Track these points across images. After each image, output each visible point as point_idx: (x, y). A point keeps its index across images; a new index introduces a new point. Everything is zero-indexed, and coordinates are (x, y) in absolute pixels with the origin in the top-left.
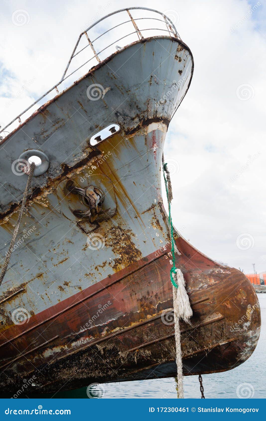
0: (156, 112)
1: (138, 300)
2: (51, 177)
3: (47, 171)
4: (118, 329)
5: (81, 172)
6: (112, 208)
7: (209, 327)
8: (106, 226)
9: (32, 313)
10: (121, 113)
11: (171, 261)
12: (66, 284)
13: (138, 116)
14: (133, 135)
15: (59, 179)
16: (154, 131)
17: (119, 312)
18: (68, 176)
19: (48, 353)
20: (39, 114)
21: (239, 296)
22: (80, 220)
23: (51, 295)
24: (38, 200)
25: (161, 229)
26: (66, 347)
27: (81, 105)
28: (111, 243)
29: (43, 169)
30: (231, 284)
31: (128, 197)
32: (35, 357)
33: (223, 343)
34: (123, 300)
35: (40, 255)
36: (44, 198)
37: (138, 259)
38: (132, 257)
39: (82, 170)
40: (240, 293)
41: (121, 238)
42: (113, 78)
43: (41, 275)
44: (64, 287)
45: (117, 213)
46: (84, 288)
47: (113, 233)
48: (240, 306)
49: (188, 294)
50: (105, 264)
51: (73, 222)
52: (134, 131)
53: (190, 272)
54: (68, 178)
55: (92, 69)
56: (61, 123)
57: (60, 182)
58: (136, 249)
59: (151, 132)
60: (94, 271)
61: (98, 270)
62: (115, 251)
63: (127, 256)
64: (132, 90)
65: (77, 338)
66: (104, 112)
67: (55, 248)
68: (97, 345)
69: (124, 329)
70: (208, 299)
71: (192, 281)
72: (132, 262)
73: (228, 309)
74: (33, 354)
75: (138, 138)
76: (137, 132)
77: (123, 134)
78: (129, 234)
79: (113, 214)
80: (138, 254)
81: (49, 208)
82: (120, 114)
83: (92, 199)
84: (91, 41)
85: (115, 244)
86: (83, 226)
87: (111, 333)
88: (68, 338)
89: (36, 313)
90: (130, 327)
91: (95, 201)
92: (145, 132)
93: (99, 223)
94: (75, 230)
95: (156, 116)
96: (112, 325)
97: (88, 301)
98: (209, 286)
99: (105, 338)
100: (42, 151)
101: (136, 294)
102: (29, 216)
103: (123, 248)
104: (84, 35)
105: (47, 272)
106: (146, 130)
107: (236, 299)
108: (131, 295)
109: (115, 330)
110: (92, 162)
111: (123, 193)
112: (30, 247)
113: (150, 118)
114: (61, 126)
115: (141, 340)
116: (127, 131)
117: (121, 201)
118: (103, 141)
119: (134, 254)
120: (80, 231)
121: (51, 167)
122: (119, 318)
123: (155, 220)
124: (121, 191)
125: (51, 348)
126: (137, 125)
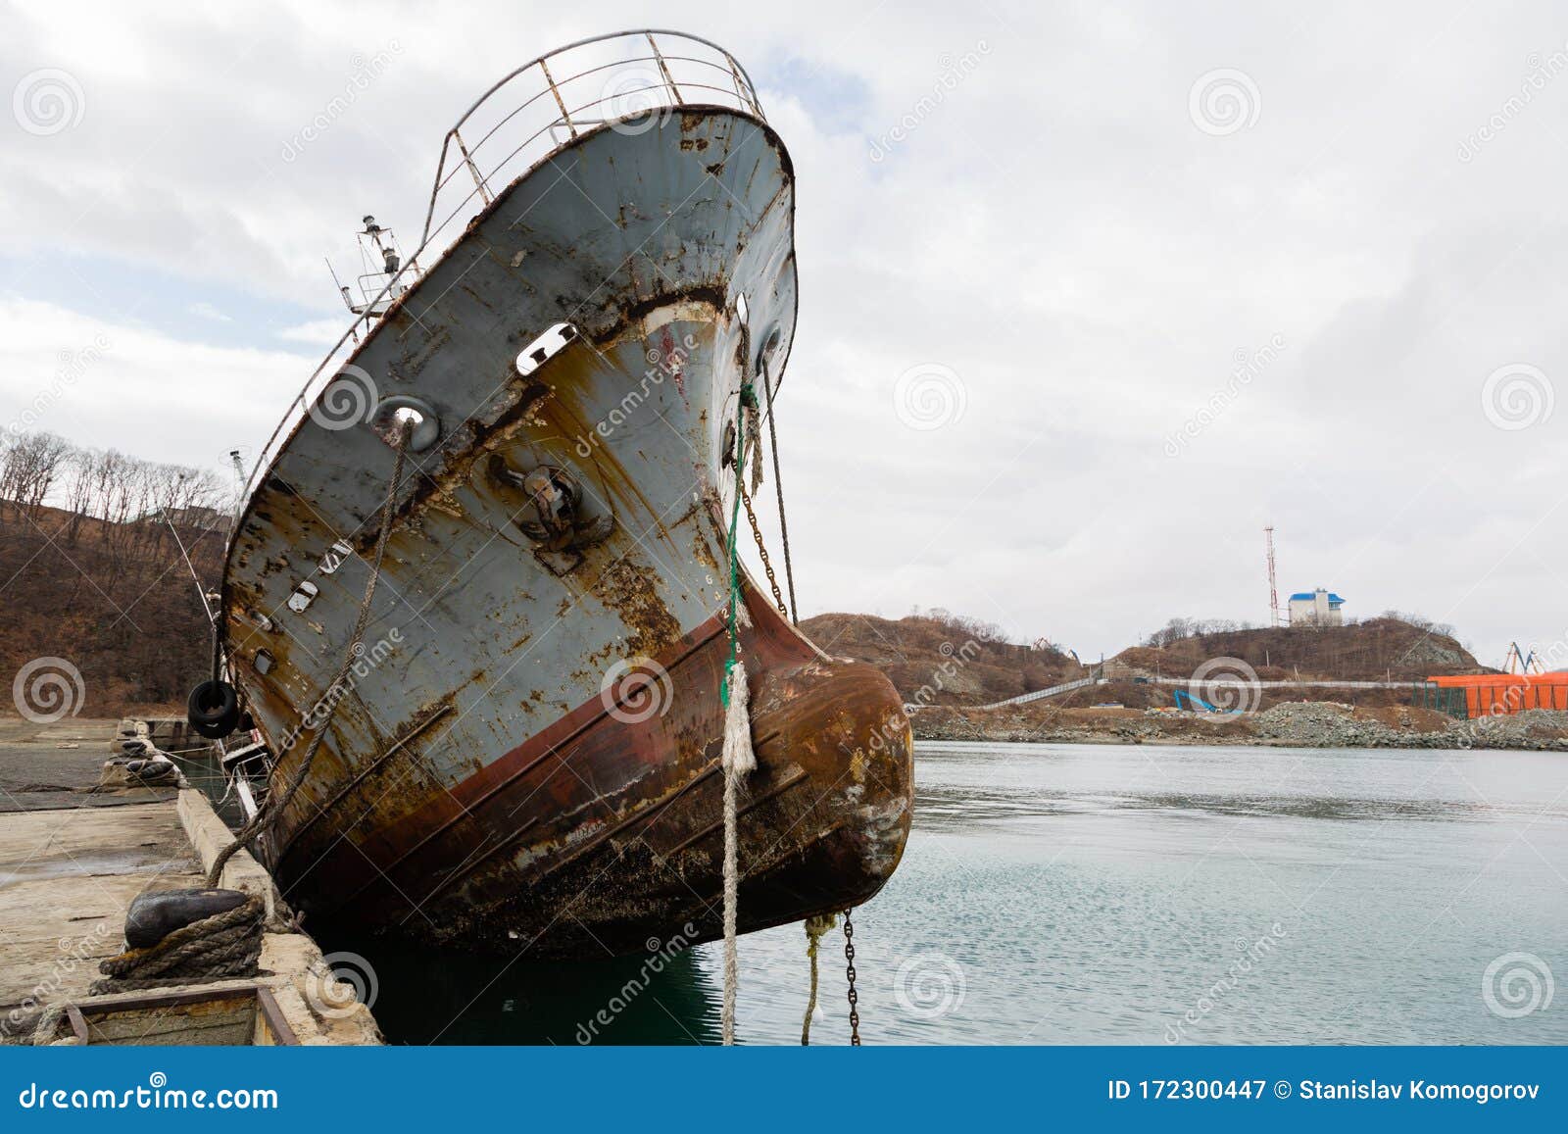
0: (660, 281)
1: (676, 736)
2: (451, 450)
3: (439, 438)
4: (644, 802)
5: (514, 436)
6: (604, 516)
7: (789, 795)
8: (598, 559)
9: (477, 764)
10: (570, 297)
11: (738, 645)
12: (536, 696)
13: (612, 299)
14: (613, 344)
15: (469, 454)
16: (664, 328)
17: (646, 764)
18: (487, 446)
19: (524, 859)
20: (389, 324)
21: (836, 728)
22: (538, 546)
23: (509, 721)
24: (435, 502)
25: (716, 565)
26: (556, 846)
27: (473, 293)
28: (616, 600)
29: (427, 435)
30: (822, 700)
31: (633, 488)
32: (501, 868)
33: (824, 834)
34: (649, 735)
35: (470, 627)
36: (450, 496)
37: (674, 639)
38: (663, 634)
39: (516, 431)
40: (840, 720)
41: (634, 588)
42: (523, 231)
43: (481, 674)
44: (532, 702)
45: (617, 528)
46: (572, 708)
47: (616, 575)
48: (836, 749)
49: (750, 721)
50: (608, 648)
51: (523, 550)
52: (611, 334)
53: (765, 671)
54: (488, 450)
55: (472, 221)
56: (441, 336)
57: (474, 460)
58: (668, 615)
59: (656, 332)
60: (588, 667)
61: (596, 665)
62: (626, 618)
63: (651, 631)
64: (581, 248)
65: (574, 824)
66: (528, 302)
67: (498, 611)
68: (611, 841)
69: (654, 802)
70: (777, 734)
71: (760, 694)
72: (663, 646)
73: (812, 755)
74: (494, 859)
75: (626, 347)
76: (621, 335)
77: (589, 343)
78: (649, 577)
79: (609, 528)
80: (672, 626)
81: (463, 518)
82: (570, 301)
83: (542, 501)
84: (469, 151)
85: (623, 601)
86: (548, 559)
87: (635, 812)
88: (557, 822)
89: (485, 764)
90: (663, 798)
91: (548, 503)
92: (639, 332)
93: (582, 551)
94: (533, 568)
95: (662, 290)
96: (634, 795)
97: (585, 736)
98: (783, 704)
99: (624, 824)
100: (416, 397)
101: (672, 722)
102: (426, 538)
103: (641, 611)
104: (454, 136)
105: (491, 667)
106: (641, 329)
107: (828, 735)
108: (664, 725)
109: (639, 806)
110: (533, 412)
111: (620, 478)
112: (446, 609)
113: (646, 298)
114: (443, 341)
115: (686, 830)
116: (594, 334)
117: (621, 497)
118: (551, 358)
119: (664, 625)
120: (545, 570)
121: (445, 428)
122: (644, 778)
123: (702, 545)
124: (616, 472)
125: (529, 845)
126: (616, 320)
